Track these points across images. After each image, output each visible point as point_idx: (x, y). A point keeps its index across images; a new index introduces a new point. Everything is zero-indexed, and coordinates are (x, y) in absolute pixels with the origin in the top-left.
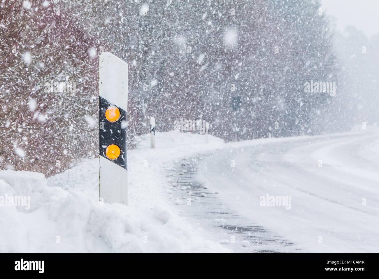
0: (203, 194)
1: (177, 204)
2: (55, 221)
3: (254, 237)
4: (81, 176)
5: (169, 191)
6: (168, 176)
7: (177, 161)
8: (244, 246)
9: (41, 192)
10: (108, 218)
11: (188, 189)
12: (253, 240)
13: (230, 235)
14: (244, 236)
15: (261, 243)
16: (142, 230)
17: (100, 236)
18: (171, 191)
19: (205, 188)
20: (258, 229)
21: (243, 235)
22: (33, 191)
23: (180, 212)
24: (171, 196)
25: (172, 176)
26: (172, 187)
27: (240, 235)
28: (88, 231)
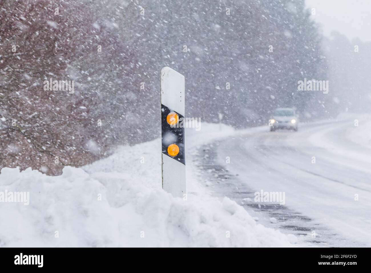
0: (227, 176)
1: (207, 186)
2: (142, 214)
3: (278, 214)
4: (125, 162)
5: (197, 174)
6: (194, 161)
7: (199, 147)
8: (272, 223)
9: (128, 190)
10: (186, 211)
11: (213, 172)
12: (278, 217)
13: (257, 212)
14: (270, 214)
15: (285, 220)
16: (215, 220)
17: (179, 226)
18: (200, 174)
19: (227, 171)
20: (279, 207)
21: (268, 212)
22: (121, 189)
23: (212, 193)
24: (201, 178)
25: (197, 160)
26: (200, 170)
27: (265, 212)
28: (169, 222)
